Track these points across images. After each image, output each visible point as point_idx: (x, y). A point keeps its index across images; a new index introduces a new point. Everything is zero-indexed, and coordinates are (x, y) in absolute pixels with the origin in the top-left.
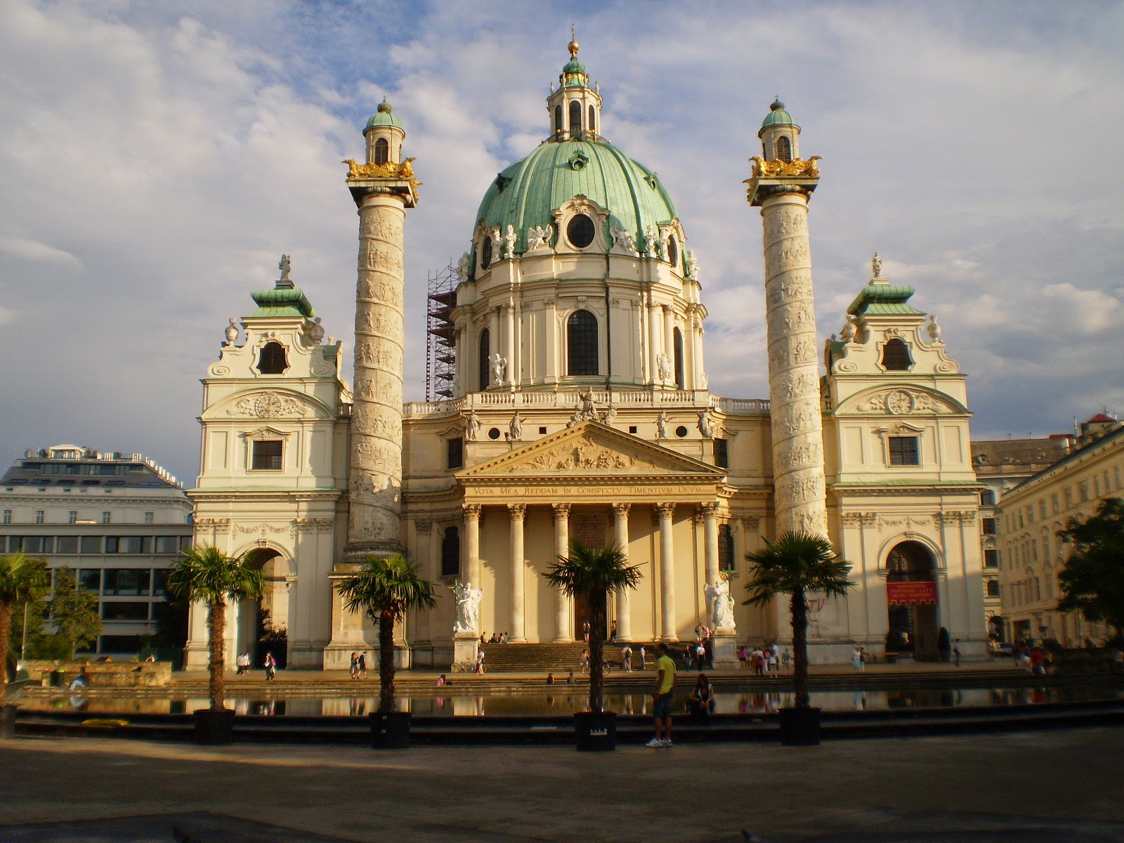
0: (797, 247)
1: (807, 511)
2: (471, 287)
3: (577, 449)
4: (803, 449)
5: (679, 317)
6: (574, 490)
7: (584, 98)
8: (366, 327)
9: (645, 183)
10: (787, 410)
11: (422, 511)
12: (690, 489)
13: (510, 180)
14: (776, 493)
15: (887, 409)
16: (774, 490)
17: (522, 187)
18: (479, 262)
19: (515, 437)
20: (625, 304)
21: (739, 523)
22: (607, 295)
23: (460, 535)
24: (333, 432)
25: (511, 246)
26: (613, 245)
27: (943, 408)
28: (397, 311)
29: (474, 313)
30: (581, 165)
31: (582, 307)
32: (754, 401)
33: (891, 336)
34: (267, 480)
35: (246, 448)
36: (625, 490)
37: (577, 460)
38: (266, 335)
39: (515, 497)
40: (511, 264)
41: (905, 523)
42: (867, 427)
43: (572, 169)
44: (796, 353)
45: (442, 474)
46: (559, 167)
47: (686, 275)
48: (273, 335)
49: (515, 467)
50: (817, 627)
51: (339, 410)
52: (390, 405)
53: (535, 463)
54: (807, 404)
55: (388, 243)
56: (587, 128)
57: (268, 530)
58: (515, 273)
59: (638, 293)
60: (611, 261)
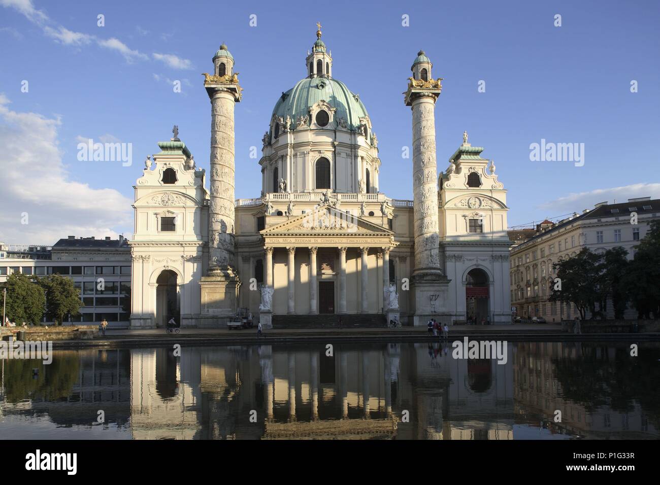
0: (429, 125)
2: (269, 148)
4: (430, 224)
5: (368, 164)
6: (319, 240)
7: (324, 58)
8: (216, 160)
9: (353, 98)
10: (422, 205)
11: (245, 252)
12: (377, 240)
13: (288, 95)
14: (416, 244)
15: (469, 206)
16: (414, 243)
17: (294, 97)
18: (273, 135)
20: (344, 155)
21: (397, 259)
22: (335, 150)
23: (263, 263)
24: (201, 214)
25: (288, 125)
26: (338, 126)
27: (496, 206)
28: (231, 153)
29: (271, 160)
30: (323, 87)
31: (323, 155)
32: (405, 201)
33: (472, 171)
34: (168, 236)
35: (157, 221)
36: (344, 240)
38: (165, 164)
39: (290, 243)
40: (289, 134)
41: (475, 260)
42: (460, 214)
43: (318, 88)
44: (427, 177)
45: (254, 234)
46: (312, 87)
47: (372, 145)
48: (169, 164)
49: (290, 228)
50: (434, 308)
51: (203, 203)
52: (228, 199)
53: (300, 227)
54: (432, 202)
55: (226, 117)
56: (325, 73)
57: (169, 260)
58: (290, 139)
59: (350, 150)
60: (337, 133)
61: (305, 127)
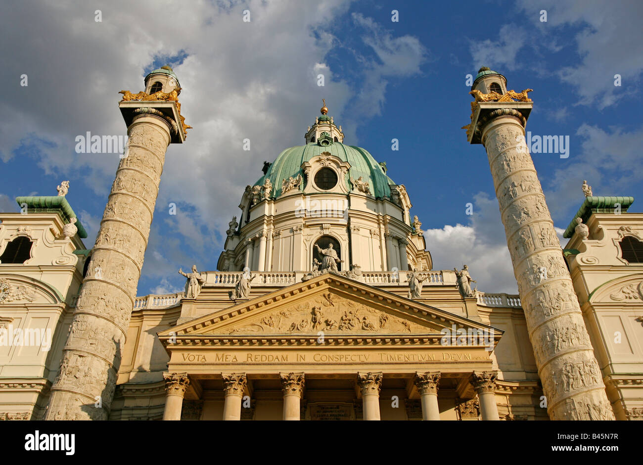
1: (592, 400)
3: (314, 309)
4: (571, 331)
6: (309, 357)
7: (330, 130)
9: (377, 164)
12: (458, 355)
19: (240, 296)
20: (365, 232)
22: (349, 223)
25: (268, 193)
26: (353, 189)
28: (145, 205)
30: (327, 143)
31: (326, 232)
33: (624, 235)
37: (314, 321)
38: (19, 230)
39: (234, 365)
40: (267, 205)
42: (627, 315)
43: (320, 145)
44: (542, 237)
48: (25, 230)
49: (237, 329)
52: (118, 285)
53: (264, 325)
55: (148, 150)
58: (269, 209)
59: (376, 225)
60: (352, 198)
61: (296, 191)
